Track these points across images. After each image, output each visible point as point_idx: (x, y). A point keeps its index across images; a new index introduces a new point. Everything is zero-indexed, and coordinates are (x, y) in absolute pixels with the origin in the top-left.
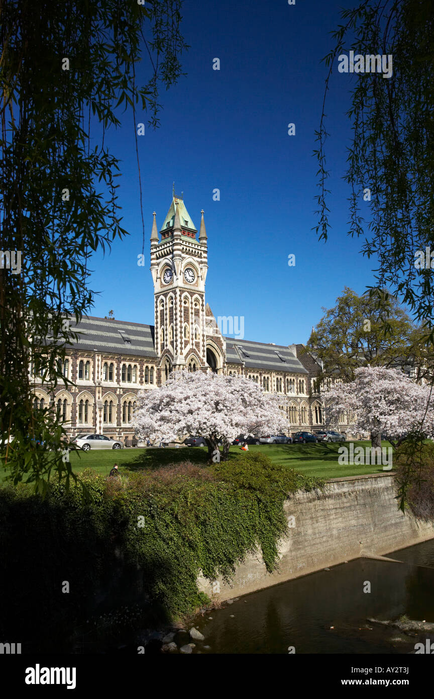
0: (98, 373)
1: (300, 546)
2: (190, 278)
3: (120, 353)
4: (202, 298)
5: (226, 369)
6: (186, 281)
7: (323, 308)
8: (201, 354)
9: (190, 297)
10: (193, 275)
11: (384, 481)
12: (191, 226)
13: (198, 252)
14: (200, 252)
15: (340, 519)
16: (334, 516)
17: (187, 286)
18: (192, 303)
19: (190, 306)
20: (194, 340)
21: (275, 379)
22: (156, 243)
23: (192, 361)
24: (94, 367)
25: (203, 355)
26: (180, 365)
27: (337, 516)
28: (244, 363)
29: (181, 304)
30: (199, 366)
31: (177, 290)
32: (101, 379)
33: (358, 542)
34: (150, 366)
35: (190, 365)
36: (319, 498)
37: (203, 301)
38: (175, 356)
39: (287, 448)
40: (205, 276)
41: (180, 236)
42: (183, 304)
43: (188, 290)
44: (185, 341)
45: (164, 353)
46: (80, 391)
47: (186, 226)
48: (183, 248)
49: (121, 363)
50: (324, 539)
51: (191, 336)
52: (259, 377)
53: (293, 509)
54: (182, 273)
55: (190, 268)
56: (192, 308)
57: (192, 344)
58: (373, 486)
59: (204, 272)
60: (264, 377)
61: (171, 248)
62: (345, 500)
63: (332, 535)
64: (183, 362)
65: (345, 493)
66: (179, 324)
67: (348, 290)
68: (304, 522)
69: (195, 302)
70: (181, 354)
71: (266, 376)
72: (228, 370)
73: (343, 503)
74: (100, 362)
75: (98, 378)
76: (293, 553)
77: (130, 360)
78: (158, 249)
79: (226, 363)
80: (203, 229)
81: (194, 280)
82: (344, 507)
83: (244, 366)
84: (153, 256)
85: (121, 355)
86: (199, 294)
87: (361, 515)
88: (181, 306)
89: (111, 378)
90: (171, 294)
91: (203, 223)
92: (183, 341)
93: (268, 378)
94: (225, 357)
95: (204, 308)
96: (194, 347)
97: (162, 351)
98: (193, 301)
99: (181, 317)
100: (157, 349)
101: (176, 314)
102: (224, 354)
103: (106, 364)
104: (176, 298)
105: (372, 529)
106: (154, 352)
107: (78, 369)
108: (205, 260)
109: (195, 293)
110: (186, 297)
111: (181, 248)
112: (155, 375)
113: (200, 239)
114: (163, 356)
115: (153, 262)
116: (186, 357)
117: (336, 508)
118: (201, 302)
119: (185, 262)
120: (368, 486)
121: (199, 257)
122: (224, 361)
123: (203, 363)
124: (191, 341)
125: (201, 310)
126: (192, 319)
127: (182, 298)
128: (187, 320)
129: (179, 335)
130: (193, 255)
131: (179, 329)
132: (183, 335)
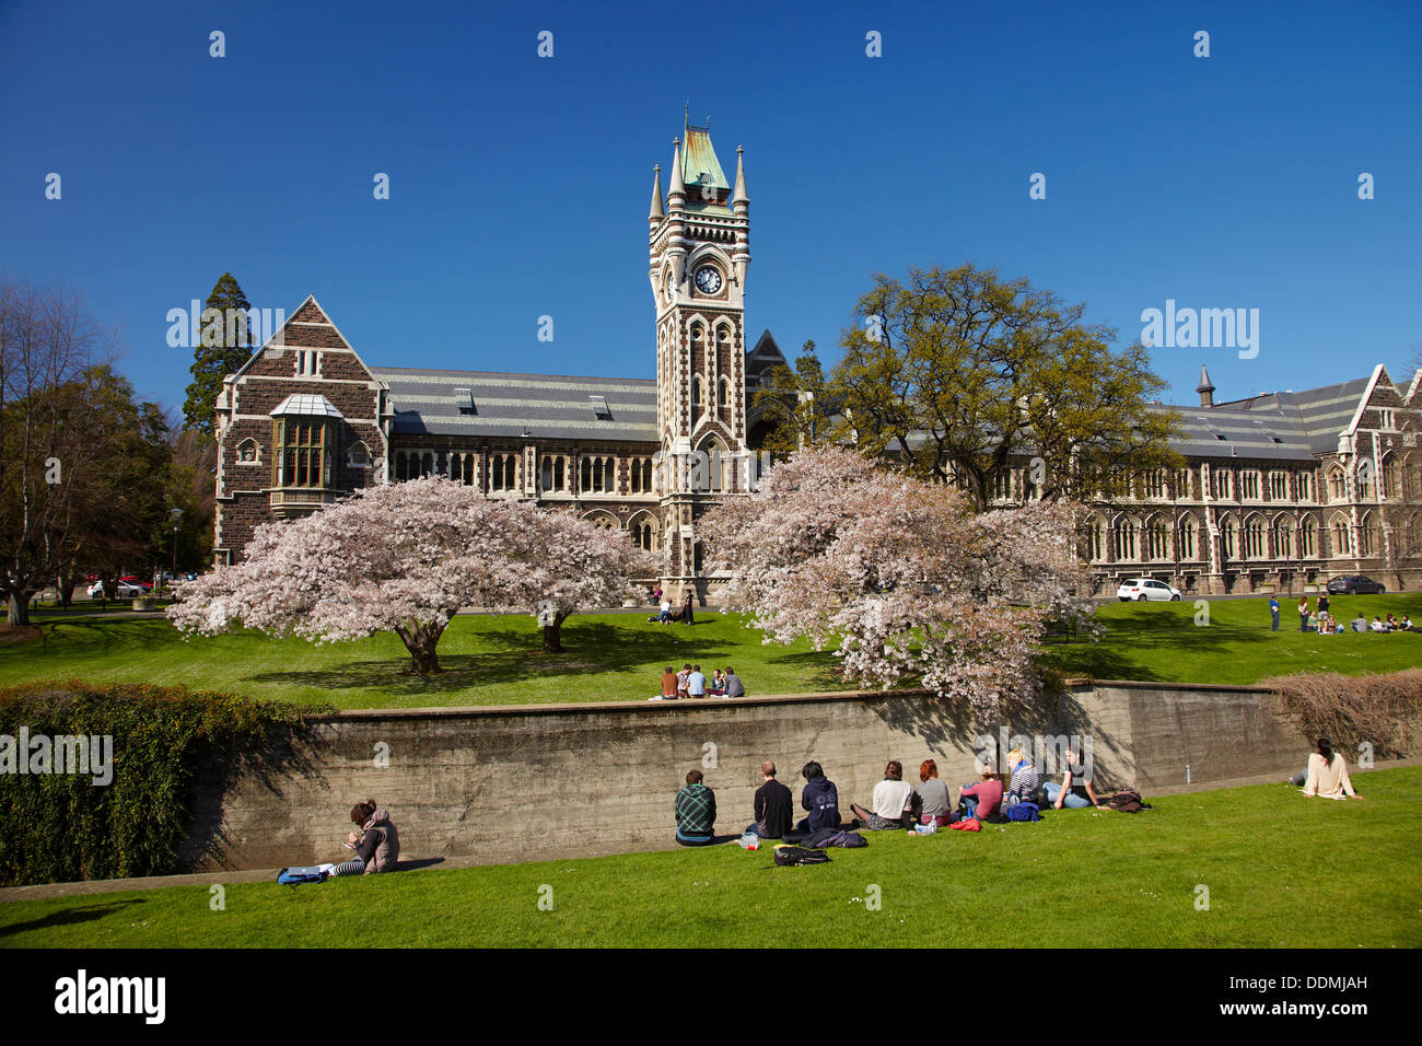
0: (530, 475)
2: (710, 286)
3: (577, 438)
4: (736, 322)
6: (699, 291)
8: (732, 433)
9: (706, 323)
10: (718, 279)
12: (714, 180)
13: (726, 234)
14: (729, 232)
17: (696, 302)
18: (711, 334)
19: (707, 339)
20: (717, 405)
22: (657, 225)
23: (711, 447)
24: (522, 466)
25: (736, 432)
29: (684, 338)
31: (677, 312)
32: (537, 486)
34: (643, 458)
37: (738, 327)
38: (674, 438)
40: (741, 279)
41: (682, 207)
42: (689, 337)
43: (702, 310)
44: (696, 409)
45: (665, 434)
48: (690, 230)
49: (578, 456)
51: (709, 397)
54: (687, 279)
55: (708, 265)
56: (711, 344)
57: (712, 414)
59: (739, 270)
61: (668, 231)
64: (687, 449)
66: (680, 377)
69: (719, 331)
70: (684, 433)
74: (533, 458)
75: (531, 485)
77: (598, 451)
78: (657, 236)
80: (739, 184)
81: (719, 288)
85: (578, 441)
86: (729, 315)
88: (684, 341)
89: (558, 484)
90: (671, 320)
91: (740, 172)
92: (688, 408)
95: (742, 340)
96: (716, 418)
97: (664, 428)
98: (714, 329)
99: (684, 361)
100: (659, 425)
101: (674, 359)
103: (548, 459)
104: (675, 328)
106: (655, 433)
107: (491, 471)
108: (742, 246)
109: (719, 315)
110: (696, 324)
111: (684, 229)
113: (733, 205)
114: (664, 438)
115: (653, 261)
116: (694, 439)
118: (733, 330)
119: (695, 255)
121: (728, 242)
123: (736, 450)
124: (708, 409)
125: (732, 346)
126: (711, 364)
127: (688, 326)
128: (700, 368)
129: (680, 398)
130: (714, 240)
131: (680, 387)
132: (690, 398)
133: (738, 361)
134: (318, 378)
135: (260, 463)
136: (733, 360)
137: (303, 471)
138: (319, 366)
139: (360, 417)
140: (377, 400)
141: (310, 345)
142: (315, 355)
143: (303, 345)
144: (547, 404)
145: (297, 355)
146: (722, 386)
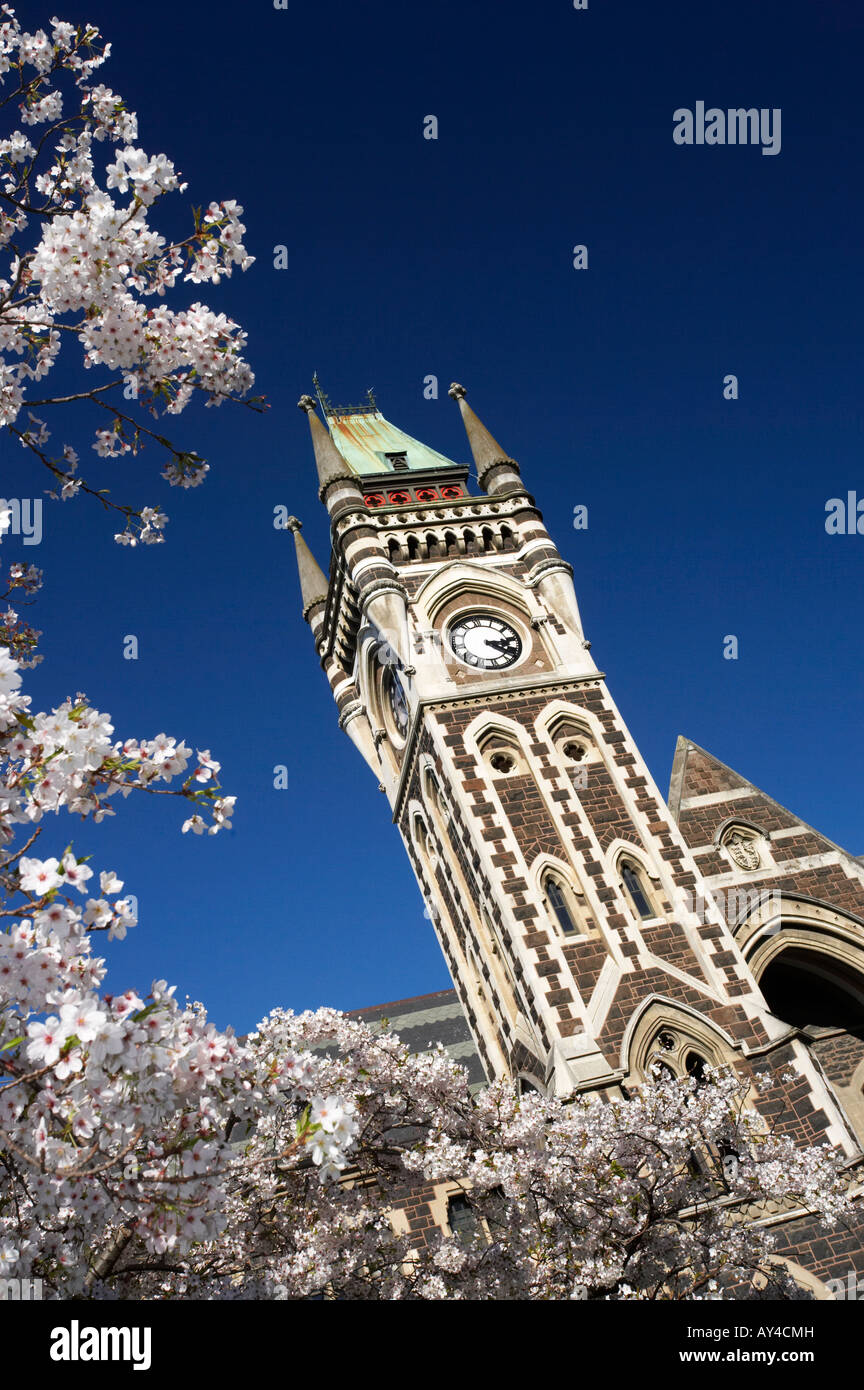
2: (493, 653)
4: (595, 708)
6: (471, 668)
8: (715, 986)
9: (518, 729)
10: (508, 634)
12: (426, 461)
13: (486, 531)
14: (495, 527)
17: (477, 690)
19: (538, 767)
20: (637, 924)
23: (668, 1043)
25: (727, 985)
26: (575, 1098)
29: (470, 775)
30: (731, 1058)
31: (430, 723)
35: (660, 1069)
37: (606, 717)
38: (546, 1063)
41: (358, 501)
42: (485, 771)
43: (495, 701)
44: (572, 951)
45: (516, 1081)
47: (399, 470)
48: (394, 542)
51: (603, 909)
54: (426, 643)
55: (468, 610)
57: (629, 949)
59: (554, 595)
61: (347, 576)
64: (600, 1069)
66: (497, 876)
69: (563, 741)
70: (569, 1026)
78: (330, 628)
80: (478, 442)
81: (516, 651)
84: (334, 669)
86: (569, 697)
88: (474, 785)
91: (472, 426)
92: (555, 954)
95: (629, 747)
96: (648, 960)
98: (544, 737)
99: (494, 834)
101: (467, 838)
104: (439, 764)
108: (541, 546)
109: (543, 702)
110: (490, 737)
111: (377, 542)
113: (482, 479)
115: (340, 694)
116: (610, 1038)
118: (598, 728)
119: (429, 595)
121: (502, 549)
123: (750, 1029)
124: (613, 939)
125: (612, 765)
126: (571, 820)
127: (471, 747)
128: (538, 836)
129: (518, 930)
130: (465, 552)
131: (507, 903)
132: (545, 921)
133: (643, 795)
136: (630, 796)
146: (629, 869)
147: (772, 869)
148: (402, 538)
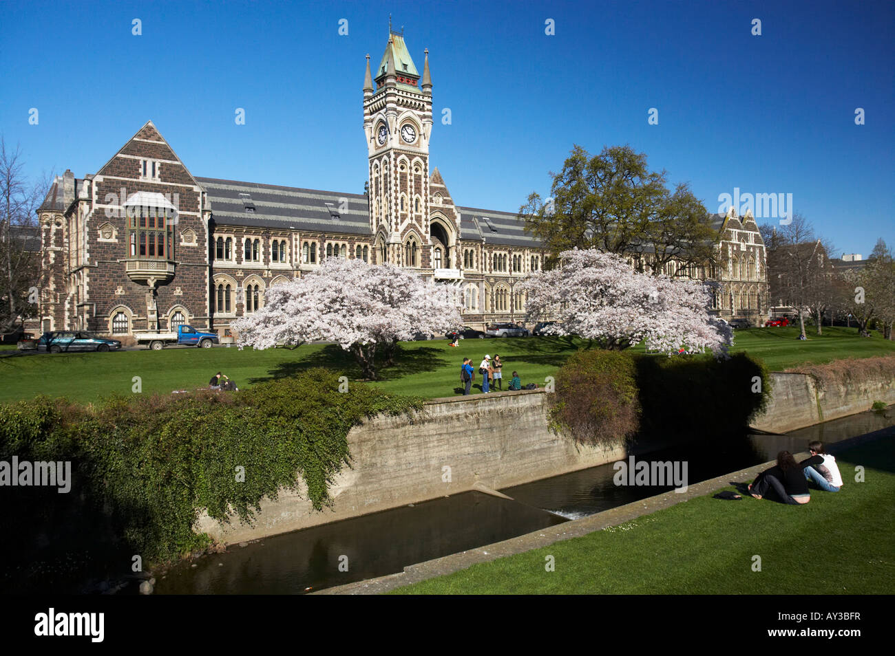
0: (296, 254)
1: (374, 480)
2: (409, 137)
3: (323, 230)
4: (425, 162)
5: (460, 247)
6: (403, 140)
7: (550, 173)
8: (423, 230)
9: (408, 161)
10: (413, 133)
11: (530, 399)
12: (412, 70)
13: (419, 104)
14: (422, 104)
15: (446, 447)
16: (436, 444)
17: (403, 147)
18: (411, 168)
19: (409, 171)
20: (415, 213)
21: (530, 258)
22: (370, 94)
23: (411, 238)
24: (291, 247)
25: (425, 230)
26: (394, 244)
27: (441, 444)
28: (484, 239)
29: (396, 169)
30: (420, 245)
31: (392, 153)
32: (300, 261)
33: (472, 473)
34: (363, 245)
35: (408, 243)
36: (412, 423)
37: (426, 165)
38: (389, 233)
39: (514, 343)
40: (429, 134)
41: (395, 84)
42: (399, 170)
43: (406, 152)
44: (402, 215)
45: (379, 230)
46: (274, 276)
47: (405, 71)
48: (399, 100)
49: (325, 241)
50: (415, 471)
51: (410, 208)
52: (508, 256)
53: (366, 437)
54: (397, 131)
55: (408, 124)
56: (411, 174)
57: (412, 219)
58: (510, 406)
59: (427, 129)
60: (515, 256)
61: (384, 100)
62: (458, 424)
63: (428, 467)
64: (399, 240)
65: (458, 415)
66: (394, 195)
67: (578, 150)
68: (383, 452)
69: (416, 167)
70: (397, 230)
71: (518, 254)
72: (462, 248)
73: (454, 427)
74: (298, 242)
75: (296, 260)
76: (361, 488)
77: (337, 238)
78: (371, 102)
79: (460, 239)
80: (426, 74)
81: (414, 139)
82: (453, 433)
83: (484, 243)
84: (367, 111)
85: (325, 232)
86: (421, 157)
87: (482, 441)
88: (396, 172)
89: (313, 260)
90: (385, 157)
91: (426, 67)
92: (399, 215)
93: (520, 256)
94: (458, 233)
95: (427, 173)
97: (377, 226)
98: (413, 165)
99: (396, 185)
100: (372, 224)
101: (390, 182)
102: (457, 229)
103: (306, 243)
104: (390, 163)
105: (499, 457)
106: (369, 229)
107: (271, 250)
108: (430, 114)
109: (415, 156)
110: (403, 161)
111: (395, 99)
112: (370, 255)
113: (423, 87)
114: (377, 232)
115: (367, 118)
116: (402, 235)
117: (441, 434)
118: (423, 167)
119: (401, 117)
120: (501, 406)
121: (421, 110)
122: (458, 236)
123: (425, 241)
124: (409, 215)
125: (423, 176)
126: (411, 187)
127: (398, 162)
128: (404, 189)
129: (394, 207)
130: (413, 108)
131: (394, 201)
132: (399, 207)
133: (426, 186)
134: (158, 181)
135: (117, 241)
136: (423, 185)
137: (152, 247)
138: (158, 172)
139: (189, 210)
140: (200, 199)
141: (150, 157)
142: (154, 163)
143: (145, 156)
144: (301, 207)
145: (141, 163)
146: (417, 201)
147: (441, 205)
148: (401, 99)
